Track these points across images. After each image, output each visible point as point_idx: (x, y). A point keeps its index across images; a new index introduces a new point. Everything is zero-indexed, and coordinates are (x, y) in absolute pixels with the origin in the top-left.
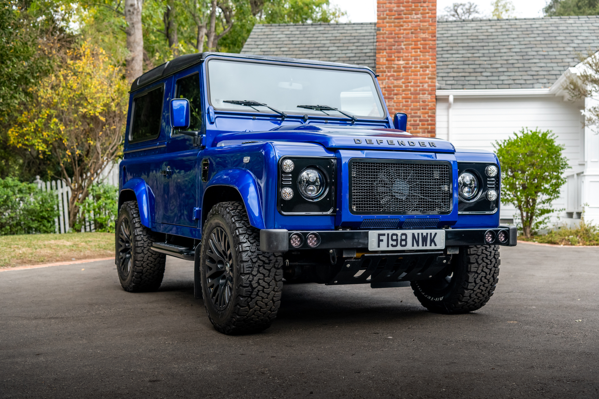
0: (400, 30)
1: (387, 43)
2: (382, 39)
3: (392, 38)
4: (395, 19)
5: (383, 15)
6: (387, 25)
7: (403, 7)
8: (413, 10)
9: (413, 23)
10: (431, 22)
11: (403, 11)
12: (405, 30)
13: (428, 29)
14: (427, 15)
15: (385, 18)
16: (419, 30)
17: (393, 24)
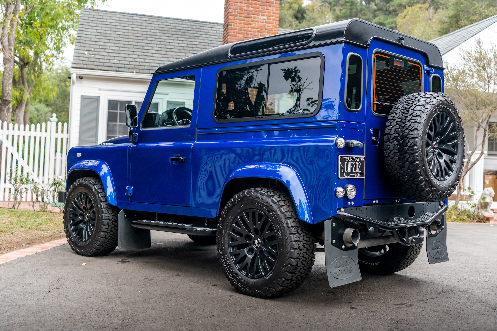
0: (249, 27)
1: (237, 37)
2: (233, 33)
3: (242, 34)
4: (244, 17)
5: (235, 12)
6: (238, 21)
7: (252, 7)
8: (260, 12)
9: (260, 23)
10: (274, 24)
11: (251, 11)
12: (253, 28)
13: (272, 29)
14: (272, 17)
15: (236, 16)
16: (264, 30)
17: (242, 22)
